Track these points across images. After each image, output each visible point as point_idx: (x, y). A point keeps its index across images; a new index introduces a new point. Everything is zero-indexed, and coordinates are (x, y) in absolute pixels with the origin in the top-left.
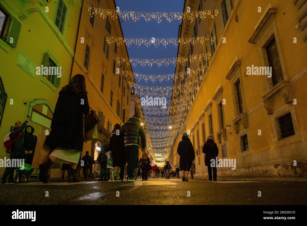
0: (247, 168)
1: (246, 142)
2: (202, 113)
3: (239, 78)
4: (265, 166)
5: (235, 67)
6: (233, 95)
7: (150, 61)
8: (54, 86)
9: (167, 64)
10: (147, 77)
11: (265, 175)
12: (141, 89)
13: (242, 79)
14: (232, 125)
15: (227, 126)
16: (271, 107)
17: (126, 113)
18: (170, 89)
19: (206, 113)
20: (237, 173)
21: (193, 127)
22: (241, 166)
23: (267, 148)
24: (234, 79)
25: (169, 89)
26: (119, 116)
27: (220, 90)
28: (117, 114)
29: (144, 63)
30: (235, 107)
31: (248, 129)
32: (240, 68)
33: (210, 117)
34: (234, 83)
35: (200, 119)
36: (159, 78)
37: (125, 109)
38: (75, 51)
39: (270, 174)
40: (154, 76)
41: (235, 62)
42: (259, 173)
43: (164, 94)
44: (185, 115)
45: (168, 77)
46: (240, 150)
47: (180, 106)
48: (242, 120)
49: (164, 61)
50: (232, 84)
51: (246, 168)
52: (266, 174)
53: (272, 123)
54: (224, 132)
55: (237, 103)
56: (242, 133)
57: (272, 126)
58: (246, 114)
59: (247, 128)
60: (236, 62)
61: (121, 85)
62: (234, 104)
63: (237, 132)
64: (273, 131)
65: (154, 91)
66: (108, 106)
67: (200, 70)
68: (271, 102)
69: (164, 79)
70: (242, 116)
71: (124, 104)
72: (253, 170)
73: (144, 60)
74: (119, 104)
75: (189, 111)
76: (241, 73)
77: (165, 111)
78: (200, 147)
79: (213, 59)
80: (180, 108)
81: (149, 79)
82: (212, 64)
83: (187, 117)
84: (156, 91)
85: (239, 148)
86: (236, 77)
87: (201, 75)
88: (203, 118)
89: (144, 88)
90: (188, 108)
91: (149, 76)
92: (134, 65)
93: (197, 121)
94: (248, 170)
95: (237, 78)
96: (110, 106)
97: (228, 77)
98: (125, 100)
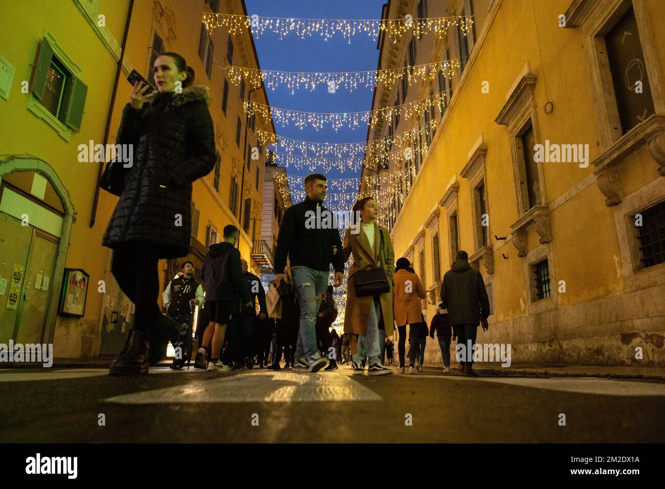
0: (546, 342)
1: (543, 278)
2: (434, 208)
3: (530, 118)
4: (596, 338)
5: (522, 92)
6: (513, 162)
7: (310, 78)
8: (65, 128)
9: (353, 84)
10: (303, 118)
11: (593, 362)
12: (289, 147)
13: (537, 123)
14: (510, 237)
15: (497, 239)
16: (616, 187)
17: (252, 209)
18: (358, 149)
19: (442, 209)
20: (518, 354)
21: (411, 244)
22: (531, 336)
23: (601, 292)
24: (518, 123)
25: (355, 150)
26: (234, 215)
27: (481, 153)
28: (231, 209)
29: (296, 82)
30: (517, 192)
31: (551, 244)
32: (533, 94)
33: (454, 218)
34: (518, 131)
35: (429, 224)
36: (332, 120)
37: (250, 199)
38: (123, 47)
39: (609, 357)
40: (320, 115)
41: (522, 79)
42: (579, 354)
43: (343, 162)
44: (392, 216)
45: (352, 120)
46: (528, 298)
47: (382, 193)
48: (538, 223)
49: (345, 79)
50: (511, 135)
51: (544, 343)
52: (597, 357)
53: (618, 229)
54: (489, 253)
55: (522, 183)
56: (533, 256)
57: (617, 236)
58: (548, 207)
59: (548, 243)
60: (524, 79)
61: (240, 140)
62: (514, 184)
63: (523, 254)
64: (619, 248)
65: (320, 153)
66: (208, 188)
67: (432, 104)
68: (617, 175)
69: (343, 123)
70: (538, 212)
71: (248, 186)
72: (561, 347)
73: (297, 76)
74: (237, 187)
75: (403, 207)
76: (536, 107)
77: (345, 206)
78: (427, 290)
79: (463, 77)
80: (381, 197)
81: (307, 123)
82: (461, 89)
83: (397, 220)
84: (324, 153)
85: (526, 293)
86: (522, 116)
87: (433, 117)
88: (435, 221)
89: (295, 145)
90: (398, 198)
91: (307, 115)
92: (271, 86)
93: (421, 229)
94: (549, 348)
95: (524, 121)
96: (213, 190)
97: (502, 119)
98: (250, 178)
